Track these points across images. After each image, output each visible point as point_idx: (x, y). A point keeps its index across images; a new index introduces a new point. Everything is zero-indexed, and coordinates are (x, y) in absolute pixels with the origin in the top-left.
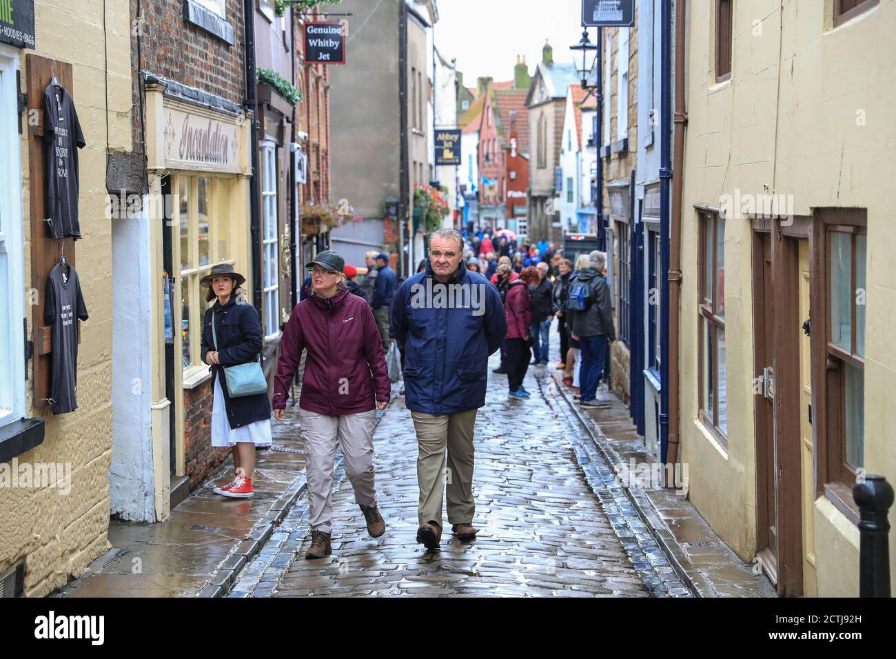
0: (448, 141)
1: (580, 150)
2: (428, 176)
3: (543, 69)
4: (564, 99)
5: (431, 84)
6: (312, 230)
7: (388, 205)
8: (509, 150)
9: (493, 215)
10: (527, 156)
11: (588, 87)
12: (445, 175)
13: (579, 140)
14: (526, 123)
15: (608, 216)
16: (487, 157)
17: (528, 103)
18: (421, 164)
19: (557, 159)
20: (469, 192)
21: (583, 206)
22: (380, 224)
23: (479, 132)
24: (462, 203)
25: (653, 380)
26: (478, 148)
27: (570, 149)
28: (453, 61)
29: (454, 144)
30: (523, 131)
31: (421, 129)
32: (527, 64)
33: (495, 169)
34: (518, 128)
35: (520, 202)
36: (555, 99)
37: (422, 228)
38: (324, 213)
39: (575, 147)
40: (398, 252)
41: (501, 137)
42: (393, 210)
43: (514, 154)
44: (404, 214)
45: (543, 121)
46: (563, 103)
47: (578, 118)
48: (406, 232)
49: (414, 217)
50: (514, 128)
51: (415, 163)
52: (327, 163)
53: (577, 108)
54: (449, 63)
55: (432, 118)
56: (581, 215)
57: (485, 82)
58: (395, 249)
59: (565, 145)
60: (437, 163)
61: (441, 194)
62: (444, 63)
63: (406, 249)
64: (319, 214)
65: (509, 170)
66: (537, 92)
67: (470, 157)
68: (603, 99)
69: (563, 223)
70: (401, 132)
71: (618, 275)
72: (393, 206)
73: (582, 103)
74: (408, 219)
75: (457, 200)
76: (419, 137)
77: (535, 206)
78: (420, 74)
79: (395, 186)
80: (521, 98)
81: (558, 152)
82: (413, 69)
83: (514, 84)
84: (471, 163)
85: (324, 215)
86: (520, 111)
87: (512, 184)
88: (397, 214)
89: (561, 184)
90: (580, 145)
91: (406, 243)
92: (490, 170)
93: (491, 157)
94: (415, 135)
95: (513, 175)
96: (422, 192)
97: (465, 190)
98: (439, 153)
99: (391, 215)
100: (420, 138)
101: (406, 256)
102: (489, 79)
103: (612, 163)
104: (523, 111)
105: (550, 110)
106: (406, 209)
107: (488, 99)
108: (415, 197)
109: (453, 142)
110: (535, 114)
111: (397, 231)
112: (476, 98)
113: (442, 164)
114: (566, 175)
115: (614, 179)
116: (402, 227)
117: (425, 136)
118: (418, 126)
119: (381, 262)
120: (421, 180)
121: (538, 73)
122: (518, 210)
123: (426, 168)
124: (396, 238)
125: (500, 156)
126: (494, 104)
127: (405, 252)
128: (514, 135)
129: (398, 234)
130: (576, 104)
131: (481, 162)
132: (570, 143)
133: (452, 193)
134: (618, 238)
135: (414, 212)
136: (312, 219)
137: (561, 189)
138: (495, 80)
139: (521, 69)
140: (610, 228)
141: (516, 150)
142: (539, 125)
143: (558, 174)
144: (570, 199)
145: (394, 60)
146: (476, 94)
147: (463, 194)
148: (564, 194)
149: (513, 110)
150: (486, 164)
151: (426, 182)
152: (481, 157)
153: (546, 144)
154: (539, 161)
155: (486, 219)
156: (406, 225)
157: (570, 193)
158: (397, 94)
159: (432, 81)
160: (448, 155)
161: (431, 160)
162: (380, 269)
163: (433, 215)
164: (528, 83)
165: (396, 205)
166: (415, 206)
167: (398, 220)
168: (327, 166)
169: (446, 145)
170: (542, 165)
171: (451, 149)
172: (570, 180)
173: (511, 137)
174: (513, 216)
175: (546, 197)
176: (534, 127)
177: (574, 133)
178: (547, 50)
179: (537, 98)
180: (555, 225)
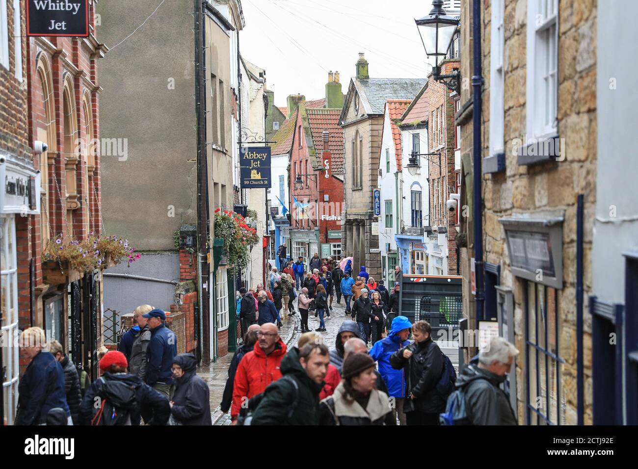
0: (255, 160)
1: (400, 171)
2: (232, 200)
3: (358, 85)
4: (382, 116)
5: (236, 96)
6: (58, 278)
7: (184, 235)
8: (322, 171)
9: (306, 240)
10: (341, 178)
11: (442, 78)
12: (254, 199)
13: (399, 160)
14: (340, 143)
15: (499, 268)
16: (299, 179)
17: (343, 122)
18: (223, 186)
19: (374, 180)
20: (280, 215)
21: (403, 231)
22: (175, 257)
23: (290, 153)
24: (273, 227)
26: (289, 170)
27: (388, 171)
28: (261, 75)
29: (262, 163)
30: (337, 152)
31: (223, 145)
32: (340, 82)
33: (307, 192)
34: (331, 148)
36: (371, 117)
37: (225, 260)
38: (74, 254)
39: (394, 168)
40: (196, 290)
41: (314, 158)
42: (189, 241)
43: (327, 176)
44: (203, 244)
45: (359, 140)
46: (381, 122)
47: (397, 137)
48: (205, 265)
49: (214, 248)
50: (328, 149)
51: (216, 184)
52: (96, 185)
53: (395, 127)
54: (258, 76)
55: (237, 134)
56: (401, 241)
57: (296, 101)
58: (192, 286)
59: (383, 165)
60: (243, 186)
61: (248, 220)
62: (251, 77)
63: (205, 286)
64: (68, 256)
65: (322, 193)
66: (352, 109)
67: (281, 178)
68: (483, 83)
69: (382, 249)
70: (198, 149)
71: (524, 368)
72: (189, 235)
73: (402, 120)
74: (208, 250)
75: (267, 225)
76: (221, 154)
77: (351, 230)
78: (221, 82)
79: (192, 212)
80: (334, 117)
81: (375, 173)
82: (213, 76)
83: (326, 104)
84: (282, 185)
85: (74, 258)
86: (332, 131)
88: (194, 245)
89: (379, 207)
90: (399, 165)
91: (206, 279)
92: (302, 192)
93: (303, 178)
94: (216, 152)
95: (327, 197)
96: (224, 219)
97: (277, 213)
98: (245, 174)
99: (188, 246)
100: (222, 156)
101: (206, 295)
102: (301, 98)
103: (509, 182)
104: (337, 131)
105: (365, 128)
106: (205, 239)
107: (300, 117)
108: (216, 225)
109: (260, 160)
110: (350, 133)
111: (194, 266)
112: (287, 118)
113: (251, 186)
114: (384, 197)
115: (513, 207)
116: (200, 260)
117: (229, 153)
118: (219, 143)
119: (156, 322)
120: (223, 205)
121: (353, 89)
122: (332, 235)
123: (229, 190)
124: (194, 273)
125: (313, 178)
126: (306, 124)
127: (204, 289)
128: (327, 157)
129: (197, 269)
130: (395, 122)
131: (292, 185)
132: (388, 163)
133: (262, 217)
134: (523, 305)
135: (215, 242)
136: (57, 263)
137: (379, 213)
138: (307, 99)
139: (333, 87)
140: (505, 288)
141: (329, 171)
142: (354, 145)
143: (375, 196)
144: (389, 224)
145: (189, 64)
146: (287, 114)
147: (274, 217)
148: (382, 217)
149: (326, 130)
150: (298, 186)
151: (230, 207)
152: (292, 179)
153: (361, 164)
154: (354, 183)
155: (298, 243)
156: (205, 258)
157: (389, 217)
158: (194, 104)
159: (237, 92)
160: (255, 175)
161: (237, 181)
162: (154, 331)
163: (238, 245)
164: (341, 102)
165: (193, 234)
166: (216, 235)
167: (196, 252)
168: (97, 189)
169: (253, 164)
170: (358, 187)
171: (259, 170)
172: (389, 203)
173: (324, 159)
174: (327, 240)
175: (362, 221)
176: (348, 146)
177: (392, 152)
178: (362, 65)
179: (352, 116)
180: (373, 250)
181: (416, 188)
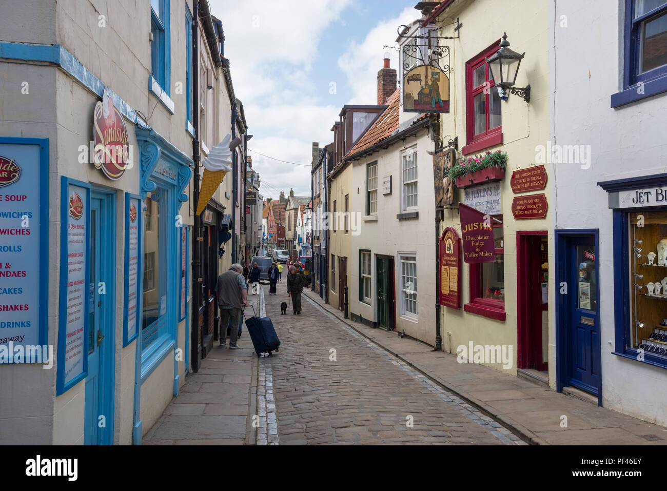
1: (303, 226)
3: (290, 198)
8: (278, 224)
9: (272, 246)
10: (284, 226)
14: (284, 216)
17: (285, 209)
19: (295, 228)
21: (304, 244)
23: (267, 218)
25: (324, 285)
26: (267, 223)
27: (299, 226)
30: (283, 218)
32: (284, 196)
33: (273, 230)
35: (283, 241)
36: (294, 208)
39: (301, 225)
41: (275, 220)
43: (280, 226)
45: (290, 215)
46: (297, 210)
47: (302, 215)
50: (280, 217)
56: (303, 247)
57: (269, 200)
59: (298, 224)
65: (278, 231)
66: (288, 206)
67: (264, 226)
69: (297, 249)
73: (303, 210)
77: (288, 243)
80: (282, 207)
81: (295, 226)
83: (280, 202)
84: (265, 228)
87: (279, 236)
89: (296, 237)
90: (303, 224)
93: (272, 226)
95: (279, 232)
102: (271, 199)
104: (283, 211)
105: (292, 212)
107: (271, 206)
110: (287, 213)
112: (266, 206)
114: (298, 233)
115: (316, 244)
121: (288, 199)
122: (281, 244)
125: (275, 226)
126: (273, 208)
128: (280, 219)
130: (301, 211)
131: (268, 228)
134: (317, 257)
138: (273, 200)
139: (282, 196)
141: (281, 224)
142: (289, 217)
143: (295, 233)
146: (266, 204)
148: (297, 240)
149: (280, 211)
150: (270, 228)
152: (268, 226)
153: (291, 223)
154: (289, 228)
155: (270, 247)
164: (285, 202)
170: (290, 230)
172: (299, 235)
174: (280, 246)
175: (291, 241)
176: (287, 217)
177: (301, 220)
178: (292, 193)
179: (288, 208)
180: (295, 250)
181: (307, 231)
